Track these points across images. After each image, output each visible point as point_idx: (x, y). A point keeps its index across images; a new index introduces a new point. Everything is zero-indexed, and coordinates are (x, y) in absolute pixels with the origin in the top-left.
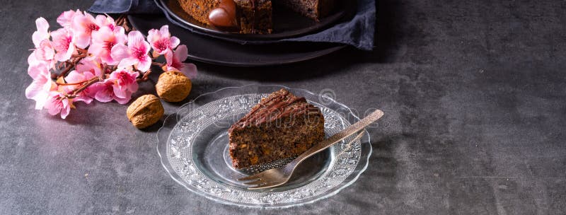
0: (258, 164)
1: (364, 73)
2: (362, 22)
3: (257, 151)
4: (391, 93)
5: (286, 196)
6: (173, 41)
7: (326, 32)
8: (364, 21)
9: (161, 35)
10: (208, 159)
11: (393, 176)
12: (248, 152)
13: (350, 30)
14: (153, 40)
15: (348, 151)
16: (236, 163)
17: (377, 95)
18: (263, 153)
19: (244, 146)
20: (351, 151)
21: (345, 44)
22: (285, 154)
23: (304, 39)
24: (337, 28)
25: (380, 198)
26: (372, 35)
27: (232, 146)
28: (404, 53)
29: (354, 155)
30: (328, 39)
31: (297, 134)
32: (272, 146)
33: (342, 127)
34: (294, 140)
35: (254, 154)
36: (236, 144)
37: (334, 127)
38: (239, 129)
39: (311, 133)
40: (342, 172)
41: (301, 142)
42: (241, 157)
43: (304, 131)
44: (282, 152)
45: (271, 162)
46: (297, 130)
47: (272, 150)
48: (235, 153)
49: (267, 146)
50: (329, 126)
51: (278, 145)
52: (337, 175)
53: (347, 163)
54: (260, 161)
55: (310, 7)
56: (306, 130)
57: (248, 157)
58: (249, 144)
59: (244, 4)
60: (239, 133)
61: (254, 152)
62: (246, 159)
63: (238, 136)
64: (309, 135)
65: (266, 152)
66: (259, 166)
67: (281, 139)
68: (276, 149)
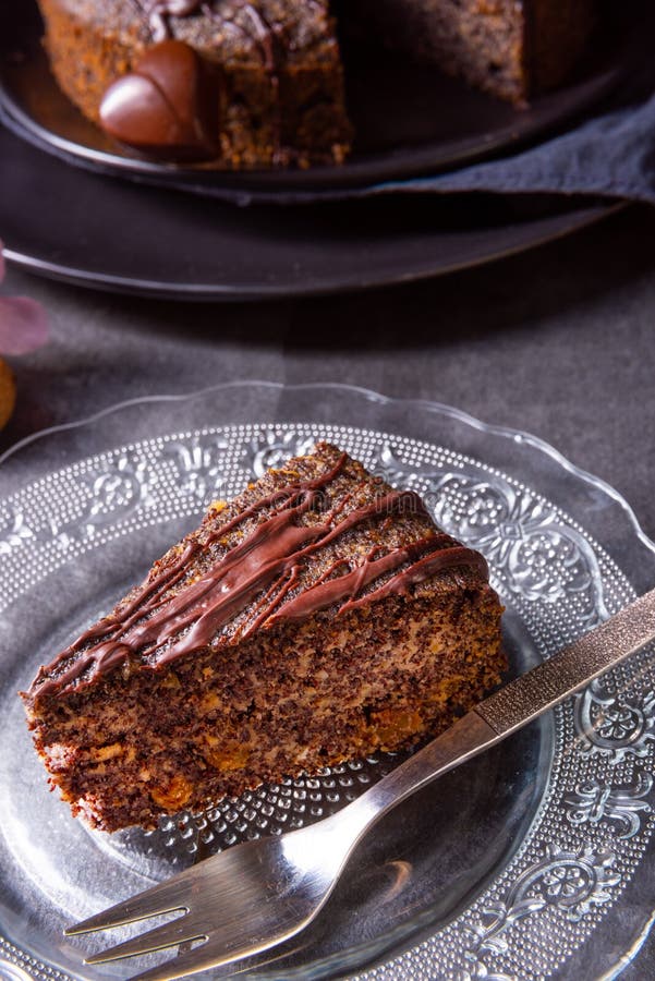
0: (197, 806)
3: (181, 764)
7: (546, 154)
12: (135, 772)
13: (640, 141)
16: (90, 812)
18: (214, 769)
19: (111, 751)
21: (618, 199)
22: (323, 753)
23: (463, 181)
24: (591, 133)
27: (59, 753)
29: (638, 769)
30: (556, 181)
31: (369, 678)
32: (255, 737)
33: (593, 599)
34: (358, 702)
35: (170, 775)
36: (72, 751)
37: (559, 600)
38: (68, 687)
39: (438, 664)
40: (575, 881)
41: (392, 701)
42: (106, 792)
43: (404, 661)
44: (306, 751)
45: (262, 789)
46: (368, 664)
47: (257, 750)
48: (74, 778)
49: (224, 744)
50: (536, 591)
51: (281, 729)
52: (551, 901)
53: (603, 819)
54: (207, 793)
55: (496, 57)
56: (416, 657)
57: (141, 786)
58: (137, 742)
59: (236, 57)
60: (71, 706)
61: (166, 767)
62: (132, 798)
63: (68, 718)
64: (432, 671)
65: (227, 763)
66: (204, 815)
67: (293, 705)
68: (277, 743)
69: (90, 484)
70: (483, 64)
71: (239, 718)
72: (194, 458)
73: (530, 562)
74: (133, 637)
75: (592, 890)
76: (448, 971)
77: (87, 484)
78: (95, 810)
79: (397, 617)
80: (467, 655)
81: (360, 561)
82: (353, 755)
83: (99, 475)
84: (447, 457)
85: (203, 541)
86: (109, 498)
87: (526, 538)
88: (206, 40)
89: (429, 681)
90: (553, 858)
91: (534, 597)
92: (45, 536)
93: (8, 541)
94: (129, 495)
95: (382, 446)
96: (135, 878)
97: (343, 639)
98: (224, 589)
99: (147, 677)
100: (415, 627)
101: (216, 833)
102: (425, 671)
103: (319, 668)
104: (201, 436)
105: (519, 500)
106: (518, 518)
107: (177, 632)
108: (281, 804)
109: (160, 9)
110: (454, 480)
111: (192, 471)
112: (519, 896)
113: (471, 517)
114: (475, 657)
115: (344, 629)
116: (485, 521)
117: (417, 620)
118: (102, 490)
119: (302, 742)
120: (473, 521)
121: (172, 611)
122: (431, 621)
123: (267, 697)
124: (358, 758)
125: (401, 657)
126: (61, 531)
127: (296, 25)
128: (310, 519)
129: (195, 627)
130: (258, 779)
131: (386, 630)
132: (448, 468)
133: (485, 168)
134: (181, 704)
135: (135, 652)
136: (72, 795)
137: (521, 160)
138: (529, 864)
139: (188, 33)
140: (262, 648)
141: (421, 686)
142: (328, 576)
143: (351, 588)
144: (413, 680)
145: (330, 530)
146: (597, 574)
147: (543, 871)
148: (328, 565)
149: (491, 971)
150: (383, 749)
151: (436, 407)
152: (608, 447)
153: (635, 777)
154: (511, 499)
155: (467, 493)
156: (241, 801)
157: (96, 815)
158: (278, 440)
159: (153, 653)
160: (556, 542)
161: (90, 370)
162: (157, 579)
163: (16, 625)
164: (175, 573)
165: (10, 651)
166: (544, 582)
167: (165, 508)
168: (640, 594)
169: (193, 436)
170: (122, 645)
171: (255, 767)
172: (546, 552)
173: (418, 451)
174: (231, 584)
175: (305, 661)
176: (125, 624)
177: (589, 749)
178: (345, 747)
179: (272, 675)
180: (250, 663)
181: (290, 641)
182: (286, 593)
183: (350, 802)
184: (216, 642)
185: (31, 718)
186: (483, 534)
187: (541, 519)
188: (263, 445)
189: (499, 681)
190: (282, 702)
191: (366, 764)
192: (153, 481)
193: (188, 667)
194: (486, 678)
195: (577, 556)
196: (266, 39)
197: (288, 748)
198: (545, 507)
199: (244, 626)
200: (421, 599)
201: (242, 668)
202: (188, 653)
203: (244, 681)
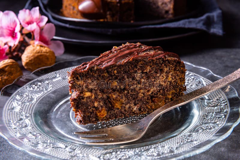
0: (107, 119)
3: (105, 103)
5: (137, 154)
6: (42, 19)
8: (213, 17)
12: (93, 103)
15: (214, 106)
16: (79, 117)
18: (113, 106)
19: (88, 94)
20: (217, 106)
22: (140, 110)
27: (74, 95)
29: (221, 109)
30: (184, 26)
32: (124, 98)
34: (150, 93)
35: (102, 107)
36: (78, 93)
39: (170, 85)
41: (158, 95)
42: (85, 109)
43: (162, 81)
44: (136, 107)
45: (124, 118)
46: (154, 79)
47: (124, 104)
48: (77, 103)
49: (117, 97)
51: (131, 98)
53: (214, 117)
54: (110, 116)
55: (167, 8)
56: (165, 81)
57: (94, 109)
58: (95, 93)
61: (101, 104)
62: (91, 113)
64: (168, 87)
65: (117, 104)
66: (109, 123)
67: (134, 90)
68: (129, 103)
70: (164, 12)
71: (121, 91)
76: (179, 142)
78: (81, 117)
80: (177, 83)
81: (152, 53)
82: (147, 111)
85: (113, 51)
89: (167, 90)
90: (203, 124)
91: (189, 87)
93: (55, 79)
97: (148, 69)
99: (99, 70)
100: (165, 69)
107: (107, 62)
108: (129, 121)
115: (149, 66)
117: (166, 67)
119: (135, 105)
122: (169, 69)
128: (139, 48)
130: (123, 115)
131: (159, 68)
135: (97, 65)
136: (76, 109)
140: (129, 67)
141: (165, 91)
143: (151, 56)
144: (164, 89)
146: (204, 82)
147: (201, 126)
148: (144, 54)
156: (118, 120)
159: (102, 66)
160: (193, 78)
166: (191, 85)
171: (123, 110)
172: (190, 80)
177: (208, 108)
178: (145, 108)
179: (131, 77)
180: (126, 72)
181: (136, 66)
182: (135, 56)
184: (118, 63)
185: (69, 80)
193: (110, 70)
194: (181, 93)
195: (198, 80)
197: (131, 105)
198: (189, 73)
199: (125, 60)
200: (168, 60)
201: (124, 73)
202: (110, 66)
203: (123, 78)
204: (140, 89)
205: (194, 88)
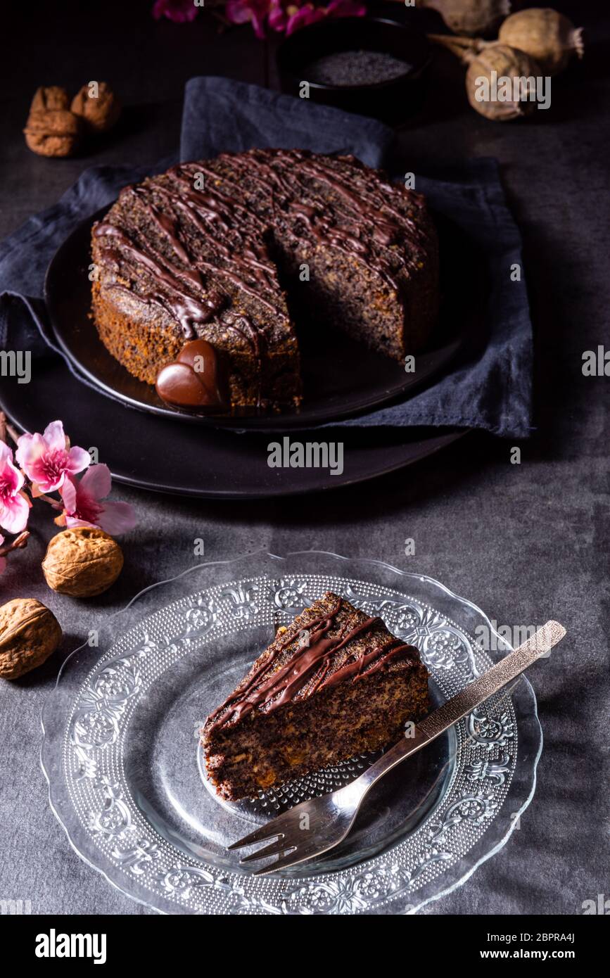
0: (277, 784)
1: (513, 490)
2: (504, 367)
3: (273, 762)
4: (577, 547)
6: (76, 456)
8: (508, 363)
9: (47, 445)
10: (161, 769)
11: (593, 799)
12: (251, 768)
13: (478, 390)
14: (29, 456)
16: (225, 791)
17: (544, 554)
18: (287, 763)
20: (493, 739)
21: (468, 427)
22: (340, 754)
23: (374, 420)
24: (447, 384)
25: (567, 870)
26: (526, 395)
28: (601, 429)
29: (501, 752)
30: (430, 419)
31: (365, 713)
32: (308, 746)
33: (470, 666)
34: (358, 726)
36: (221, 758)
37: (452, 667)
38: (224, 726)
39: (397, 705)
40: (475, 808)
41: (375, 725)
42: (235, 779)
43: (382, 703)
44: (332, 753)
45: (308, 775)
46: (365, 706)
47: (309, 754)
48: (220, 773)
49: (294, 751)
50: (439, 663)
51: (321, 742)
52: (464, 817)
53: (486, 777)
54: (282, 778)
55: (387, 333)
56: (388, 701)
57: (252, 775)
58: (253, 752)
59: (235, 347)
60: (224, 735)
61: (265, 764)
62: (247, 782)
63: (223, 741)
64: (395, 708)
65: (295, 761)
66: (281, 790)
67: (328, 729)
68: (318, 749)
69: (183, 614)
70: (378, 336)
71: (302, 737)
72: (240, 597)
73: (435, 648)
74: (253, 698)
75: (483, 811)
76: (418, 853)
77: (182, 614)
78: (228, 789)
79: (380, 682)
80: (412, 699)
81: (360, 654)
82: (354, 754)
83: (188, 610)
84: (383, 590)
85: (279, 648)
86: (196, 622)
87: (431, 635)
88: (218, 337)
89: (393, 713)
90: (463, 798)
91: (439, 666)
92: (163, 646)
93: (143, 650)
94: (207, 620)
95: (346, 586)
96: (248, 824)
97: (354, 694)
98: (295, 673)
99: (262, 718)
100: (388, 686)
101: (288, 798)
102: (391, 708)
103: (342, 709)
104: (242, 584)
105: (425, 614)
106: (426, 624)
107: (274, 696)
108: (319, 781)
109: (186, 317)
110: (389, 604)
111: (240, 604)
112: (448, 817)
113: (400, 624)
114: (416, 700)
115: (355, 689)
116: (408, 626)
117: (389, 683)
118: (191, 618)
119: (330, 749)
120: (401, 626)
121: (271, 685)
122: (396, 683)
123: (317, 726)
124: (356, 755)
125: (381, 701)
126: (171, 643)
127: (272, 328)
128: (331, 634)
129: (284, 693)
130: (307, 770)
131: (375, 689)
132: (384, 597)
133: (387, 411)
134: (276, 731)
135: (255, 706)
136: (218, 782)
137: (408, 404)
138: (451, 801)
139: (205, 333)
140: (316, 701)
141: (389, 716)
142: (345, 663)
143: (358, 669)
144: (385, 713)
145: (342, 640)
146: (471, 652)
147: (458, 804)
148: (343, 659)
149: (439, 851)
150: (369, 750)
151: (374, 562)
152: (470, 579)
153: (500, 755)
154: (421, 613)
155: (397, 611)
156: (299, 782)
157: (227, 792)
158: (286, 584)
159: (264, 706)
160: (448, 635)
161: (159, 541)
162: (258, 669)
163: (151, 697)
164: (267, 665)
165: (152, 710)
166: (443, 659)
167: (228, 626)
168: (495, 663)
169: (238, 584)
170: (249, 704)
171: (306, 763)
172: (443, 642)
173: (367, 588)
174: (298, 670)
175: (335, 707)
176: (247, 693)
177: (475, 744)
178: (350, 750)
179: (320, 714)
180: (310, 709)
181: (330, 697)
182: (326, 673)
183: (356, 778)
184: (295, 699)
185: (205, 743)
186: (408, 634)
187: (439, 624)
188: (278, 588)
189: (427, 711)
190: (323, 727)
191: (360, 759)
192: (219, 611)
193: (281, 712)
194: (420, 710)
195: (460, 643)
196: (255, 336)
197: (323, 752)
198: (440, 617)
199: (308, 691)
200: (392, 672)
201: (307, 711)
202: (282, 705)
203: (307, 718)
204: (339, 725)
205: (450, 672)
